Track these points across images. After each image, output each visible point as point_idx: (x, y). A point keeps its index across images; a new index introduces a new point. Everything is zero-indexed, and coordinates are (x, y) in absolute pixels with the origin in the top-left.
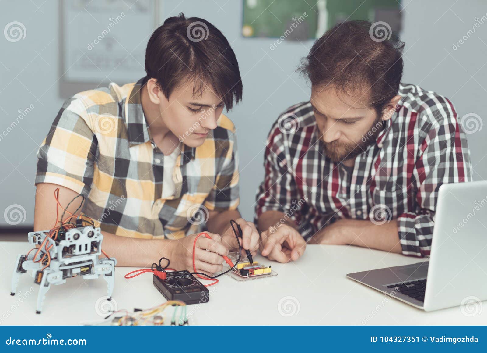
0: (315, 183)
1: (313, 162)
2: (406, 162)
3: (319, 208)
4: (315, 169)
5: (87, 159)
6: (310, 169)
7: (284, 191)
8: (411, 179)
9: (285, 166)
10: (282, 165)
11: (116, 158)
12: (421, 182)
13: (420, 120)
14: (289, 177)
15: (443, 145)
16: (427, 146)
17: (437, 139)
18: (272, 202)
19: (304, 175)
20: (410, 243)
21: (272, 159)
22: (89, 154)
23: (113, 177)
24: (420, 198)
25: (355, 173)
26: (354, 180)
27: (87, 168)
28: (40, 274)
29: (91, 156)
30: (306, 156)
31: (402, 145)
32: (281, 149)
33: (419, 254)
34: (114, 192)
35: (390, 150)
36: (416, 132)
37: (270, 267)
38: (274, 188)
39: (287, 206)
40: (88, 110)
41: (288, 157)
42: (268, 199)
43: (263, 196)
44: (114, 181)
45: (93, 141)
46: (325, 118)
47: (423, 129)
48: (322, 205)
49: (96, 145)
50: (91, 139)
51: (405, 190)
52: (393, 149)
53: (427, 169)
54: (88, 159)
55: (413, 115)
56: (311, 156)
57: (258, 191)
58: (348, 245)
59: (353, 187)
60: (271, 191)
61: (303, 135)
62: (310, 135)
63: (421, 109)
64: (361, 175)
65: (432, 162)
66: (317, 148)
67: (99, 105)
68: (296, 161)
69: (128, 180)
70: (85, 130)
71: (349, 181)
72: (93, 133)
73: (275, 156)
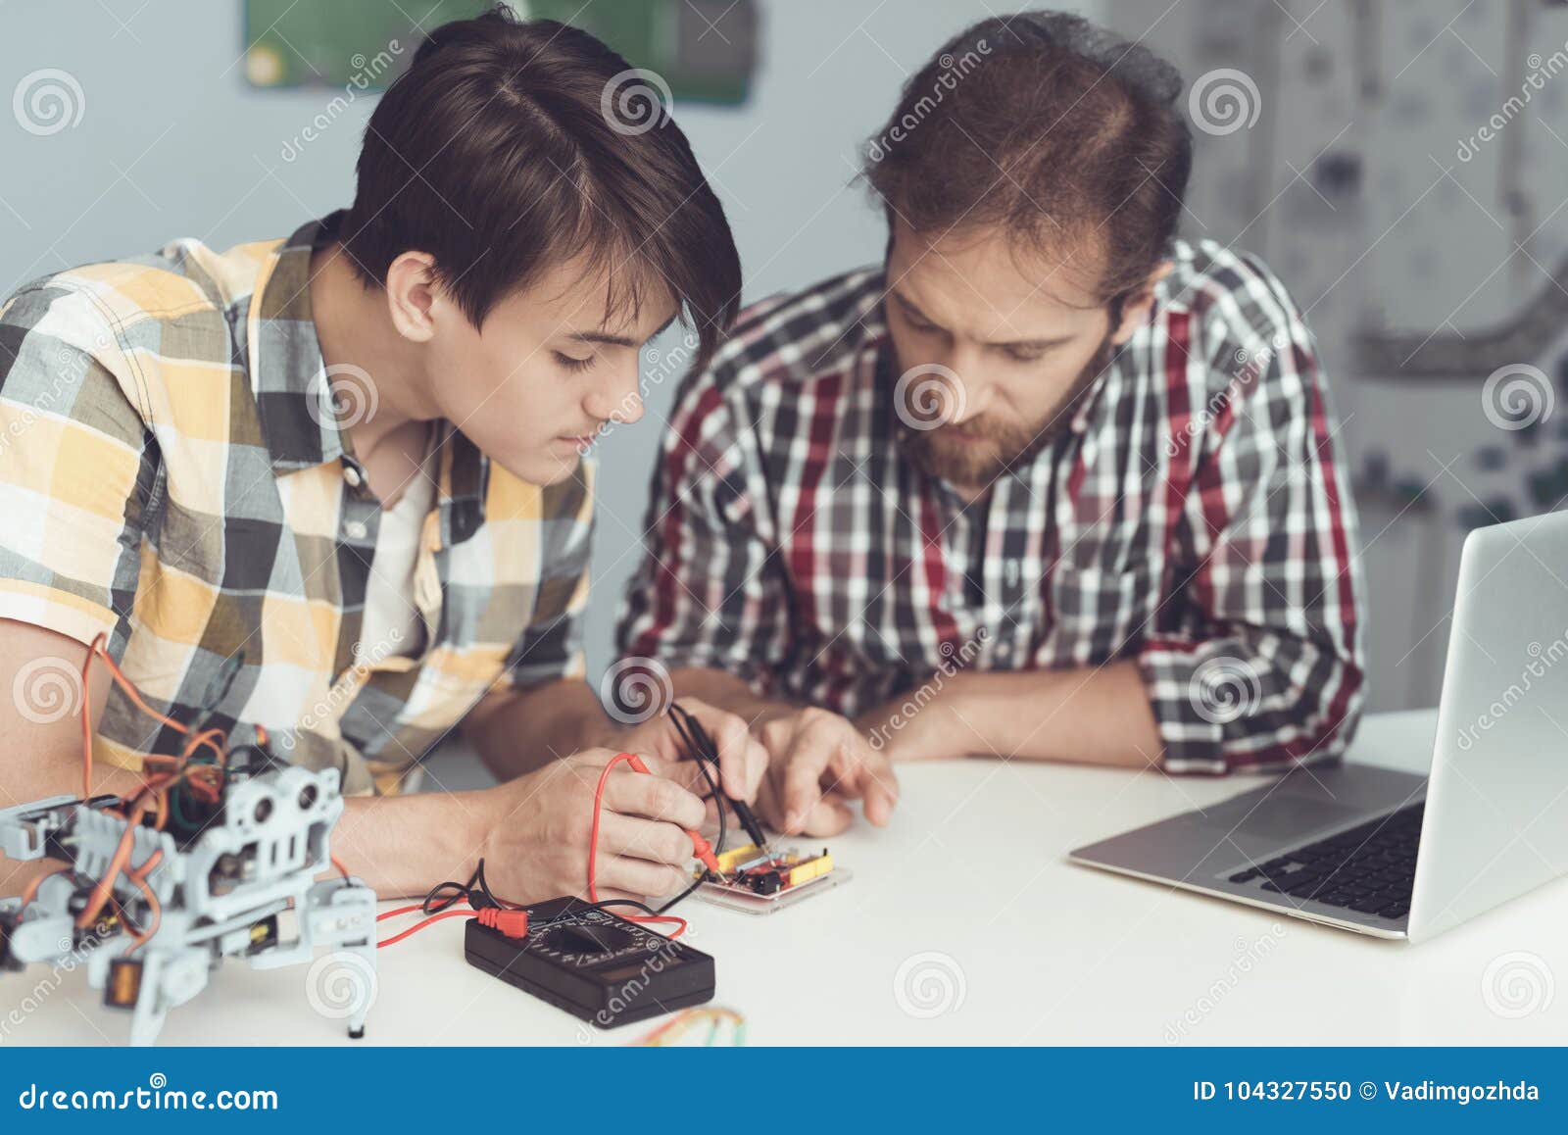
0: (859, 566)
1: (850, 495)
2: (1163, 474)
3: (875, 649)
4: (861, 519)
5: (124, 520)
6: (842, 520)
7: (734, 601)
8: (1179, 529)
9: (749, 517)
10: (734, 512)
11: (227, 519)
12: (1213, 537)
13: (1204, 336)
14: (757, 553)
15: (1280, 415)
16: (1232, 421)
17: (1261, 397)
18: (687, 641)
19: (822, 541)
20: (1194, 732)
21: (697, 494)
22: (129, 501)
23: (216, 590)
24: (1208, 589)
25: (998, 521)
26: (995, 544)
27: (121, 557)
28: (126, 974)
29: (136, 512)
30: (827, 477)
31: (1151, 419)
32: (731, 458)
33: (1219, 767)
34: (212, 641)
35: (1108, 436)
36: (1197, 374)
37: (825, 852)
38: (699, 592)
39: (739, 652)
40: (124, 340)
41: (756, 484)
42: (670, 634)
43: (645, 623)
44: (218, 602)
45: (144, 454)
46: (946, 341)
47: (1215, 364)
48: (890, 638)
49: (153, 470)
50: (137, 448)
51: (1156, 563)
52: (1118, 436)
53: (1231, 493)
54: (127, 523)
55: (1175, 320)
56: (844, 476)
57: (622, 610)
58: (973, 756)
59: (993, 567)
60: (683, 606)
61: (807, 405)
62: (832, 406)
63: (1201, 303)
64: (1017, 525)
65: (1249, 469)
66: (862, 448)
67: (161, 321)
68: (789, 496)
69: (272, 597)
70: (118, 410)
71: (978, 549)
72: (143, 426)
73: (708, 483)
